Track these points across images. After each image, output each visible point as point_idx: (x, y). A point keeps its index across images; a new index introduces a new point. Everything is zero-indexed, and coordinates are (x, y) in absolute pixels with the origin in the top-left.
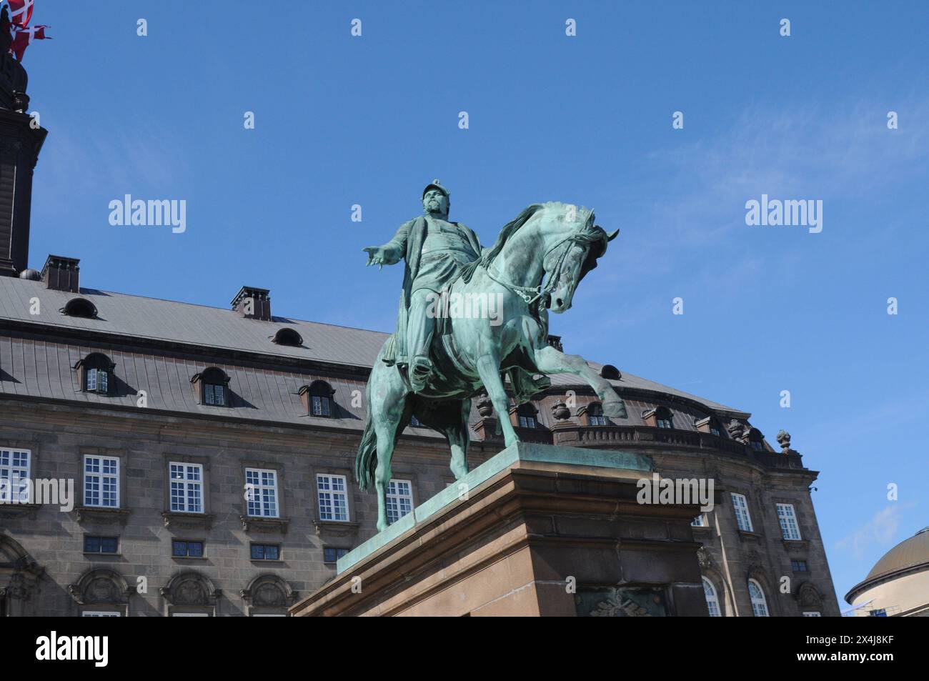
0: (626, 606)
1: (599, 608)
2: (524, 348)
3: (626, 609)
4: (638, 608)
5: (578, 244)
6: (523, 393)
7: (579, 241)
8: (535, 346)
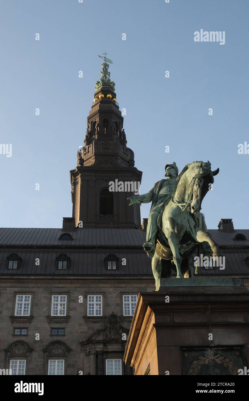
0: (217, 358)
1: (199, 359)
2: (189, 232)
3: (216, 360)
4: (225, 359)
8: (193, 230)
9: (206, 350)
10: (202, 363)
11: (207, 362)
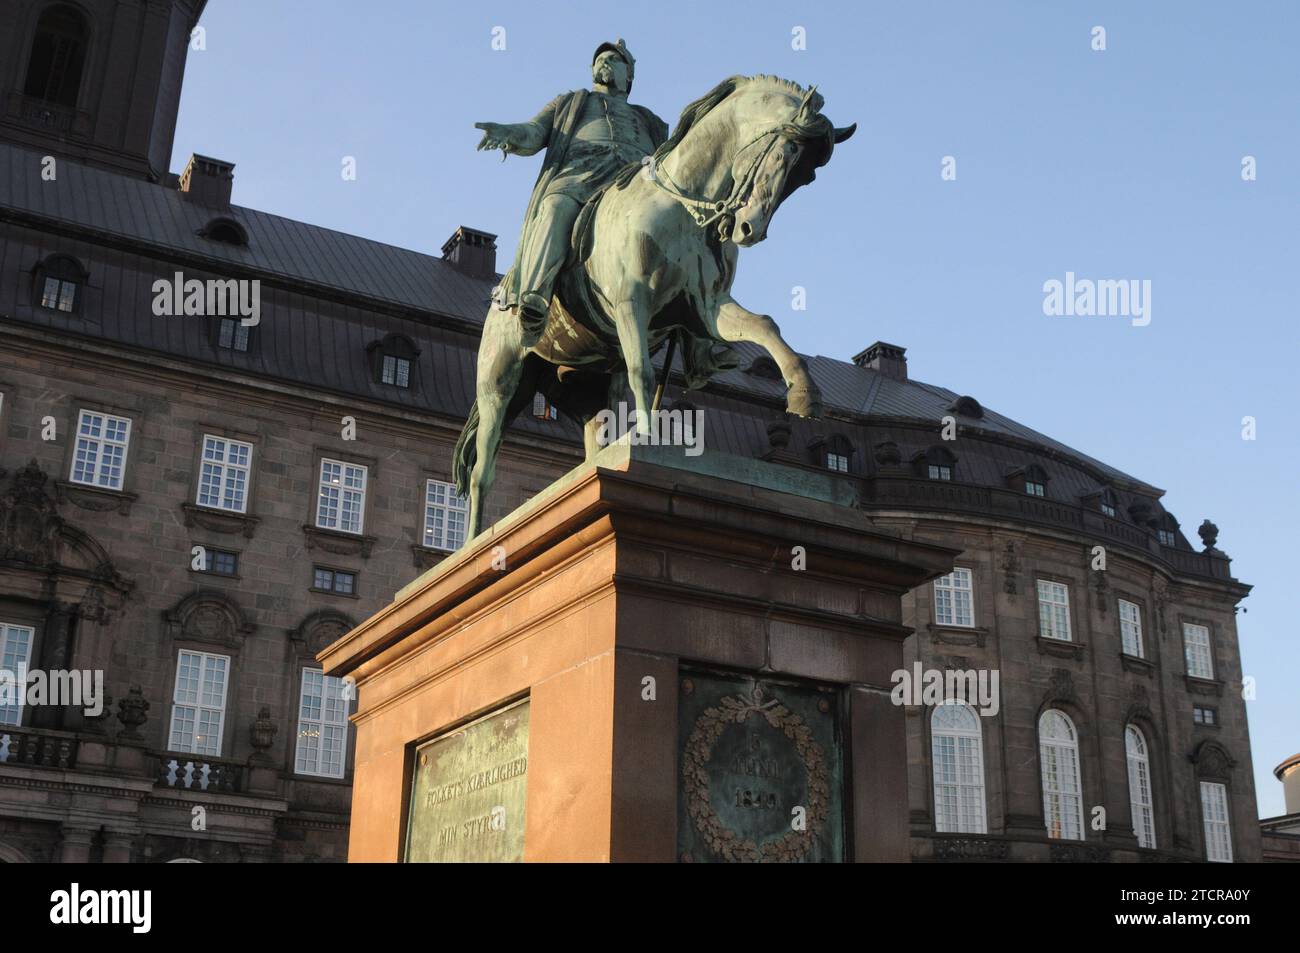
0: (769, 709)
1: (722, 705)
2: (692, 298)
3: (767, 714)
4: (789, 714)
8: (708, 297)
9: (744, 681)
10: (728, 716)
11: (741, 718)
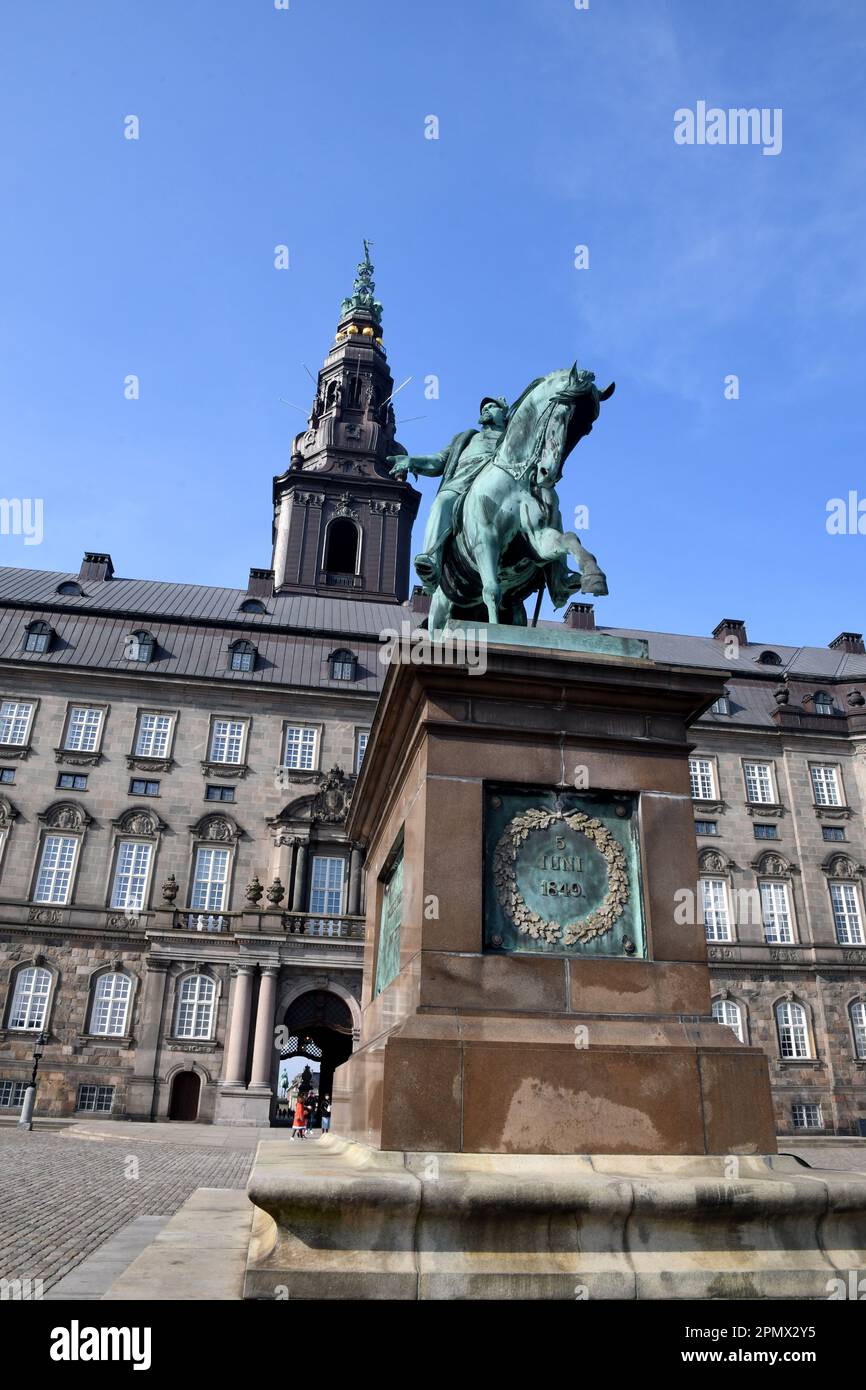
0: (570, 816)
1: (527, 815)
2: (525, 534)
4: (588, 819)
5: (561, 402)
6: (556, 596)
7: (562, 398)
8: (535, 531)
9: (546, 796)
10: (533, 823)
11: (544, 824)
